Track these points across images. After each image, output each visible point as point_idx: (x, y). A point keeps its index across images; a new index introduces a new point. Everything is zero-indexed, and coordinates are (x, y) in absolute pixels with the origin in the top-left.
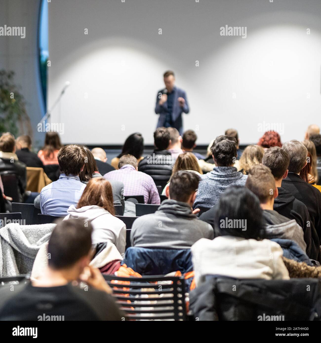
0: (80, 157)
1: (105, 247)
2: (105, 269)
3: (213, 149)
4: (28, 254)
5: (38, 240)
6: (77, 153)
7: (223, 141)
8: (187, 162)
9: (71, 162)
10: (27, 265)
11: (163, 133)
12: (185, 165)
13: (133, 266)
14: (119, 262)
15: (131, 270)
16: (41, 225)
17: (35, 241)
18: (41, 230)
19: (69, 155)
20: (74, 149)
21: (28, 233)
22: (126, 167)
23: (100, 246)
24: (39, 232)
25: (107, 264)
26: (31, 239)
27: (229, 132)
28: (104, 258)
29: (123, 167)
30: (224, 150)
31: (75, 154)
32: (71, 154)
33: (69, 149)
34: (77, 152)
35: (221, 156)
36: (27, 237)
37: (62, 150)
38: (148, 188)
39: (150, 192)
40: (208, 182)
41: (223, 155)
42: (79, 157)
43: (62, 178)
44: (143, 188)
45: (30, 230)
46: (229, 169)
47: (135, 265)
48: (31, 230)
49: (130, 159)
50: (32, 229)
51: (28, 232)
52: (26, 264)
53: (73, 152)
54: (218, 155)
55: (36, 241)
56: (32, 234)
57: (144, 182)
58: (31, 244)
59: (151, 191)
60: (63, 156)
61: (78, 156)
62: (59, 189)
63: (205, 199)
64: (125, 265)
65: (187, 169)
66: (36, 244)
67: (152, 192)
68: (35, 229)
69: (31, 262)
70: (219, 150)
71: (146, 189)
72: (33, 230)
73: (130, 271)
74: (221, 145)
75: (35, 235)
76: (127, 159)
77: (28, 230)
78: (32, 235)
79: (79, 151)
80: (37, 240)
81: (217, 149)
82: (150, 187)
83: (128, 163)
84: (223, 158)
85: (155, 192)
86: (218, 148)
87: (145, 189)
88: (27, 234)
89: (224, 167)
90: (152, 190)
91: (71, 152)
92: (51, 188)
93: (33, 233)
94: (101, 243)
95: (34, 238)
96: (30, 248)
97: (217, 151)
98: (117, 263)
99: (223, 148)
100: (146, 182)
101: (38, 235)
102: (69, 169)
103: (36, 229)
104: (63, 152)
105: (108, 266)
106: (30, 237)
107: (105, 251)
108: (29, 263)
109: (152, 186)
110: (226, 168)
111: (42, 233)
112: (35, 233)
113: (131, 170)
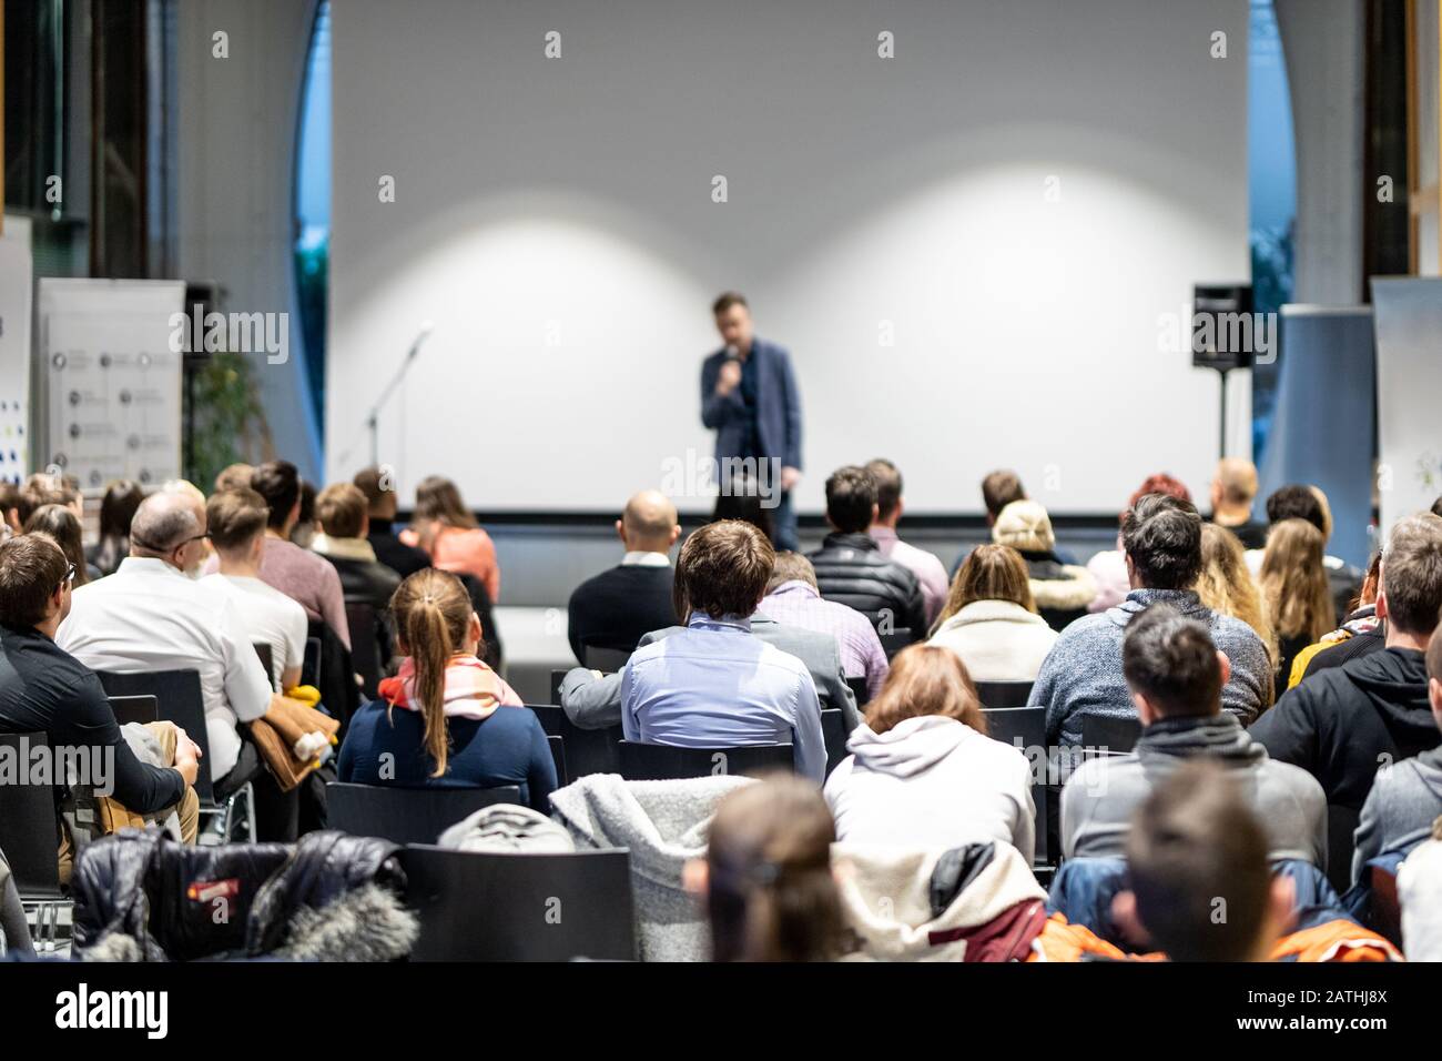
0: (754, 561)
1: (991, 858)
2: (998, 928)
3: (1135, 540)
4: (657, 872)
5: (688, 827)
6: (745, 546)
7: (1161, 514)
8: (997, 577)
9: (729, 577)
10: (646, 910)
11: (854, 481)
12: (987, 584)
13: (1088, 919)
14: (1039, 904)
15: (1088, 935)
16: (695, 779)
17: (676, 832)
18: (695, 795)
19: (722, 555)
20: (733, 537)
21: (653, 807)
22: (792, 589)
23: (974, 853)
24: (690, 805)
25: (1004, 913)
26: (666, 824)
27: (995, 482)
28: (990, 895)
29: (781, 589)
30: (1172, 543)
31: (738, 553)
32: (727, 551)
33: (720, 538)
34: (742, 545)
35: (1161, 560)
36: (654, 821)
37: (695, 542)
38: (864, 654)
39: (868, 666)
40: (1113, 637)
41: (1168, 559)
42: (751, 561)
43: (699, 626)
44: (852, 653)
45: (659, 796)
46: (1179, 597)
47: (1095, 916)
48: (662, 797)
49: (796, 565)
50: (667, 795)
51: (653, 803)
52: (641, 907)
53: (732, 546)
54: (1152, 556)
55: (680, 833)
56: (668, 810)
57: (853, 635)
58: (665, 840)
59: (871, 663)
60: (700, 561)
61: (749, 556)
62: (696, 661)
63: (1107, 689)
64: (1059, 916)
65: (992, 595)
66: (679, 841)
67: (875, 666)
68: (675, 792)
69: (660, 899)
70: (1155, 540)
71: (860, 654)
72: (670, 797)
73: (1082, 936)
74: (1161, 526)
75: (675, 814)
76: (787, 563)
77: (655, 796)
78: (667, 814)
79: (750, 542)
80: (682, 828)
81: (1147, 538)
82: (870, 650)
83: (791, 578)
84: (1169, 566)
85: (882, 666)
86: (1152, 534)
87: (858, 657)
88: (650, 809)
89: (1164, 592)
90: (874, 659)
91: (726, 548)
92: (664, 654)
93: (669, 806)
94: (975, 846)
95: (674, 821)
96: (668, 856)
97: (1148, 545)
98: (1032, 911)
99: (1168, 537)
100: (858, 634)
101: (686, 812)
102: (721, 600)
103: (680, 794)
104: (701, 548)
105: (1007, 919)
106: (663, 820)
107: (992, 871)
108: (653, 902)
109: (873, 646)
110: (1172, 593)
111: (700, 806)
112: (675, 806)
113: (808, 597)
